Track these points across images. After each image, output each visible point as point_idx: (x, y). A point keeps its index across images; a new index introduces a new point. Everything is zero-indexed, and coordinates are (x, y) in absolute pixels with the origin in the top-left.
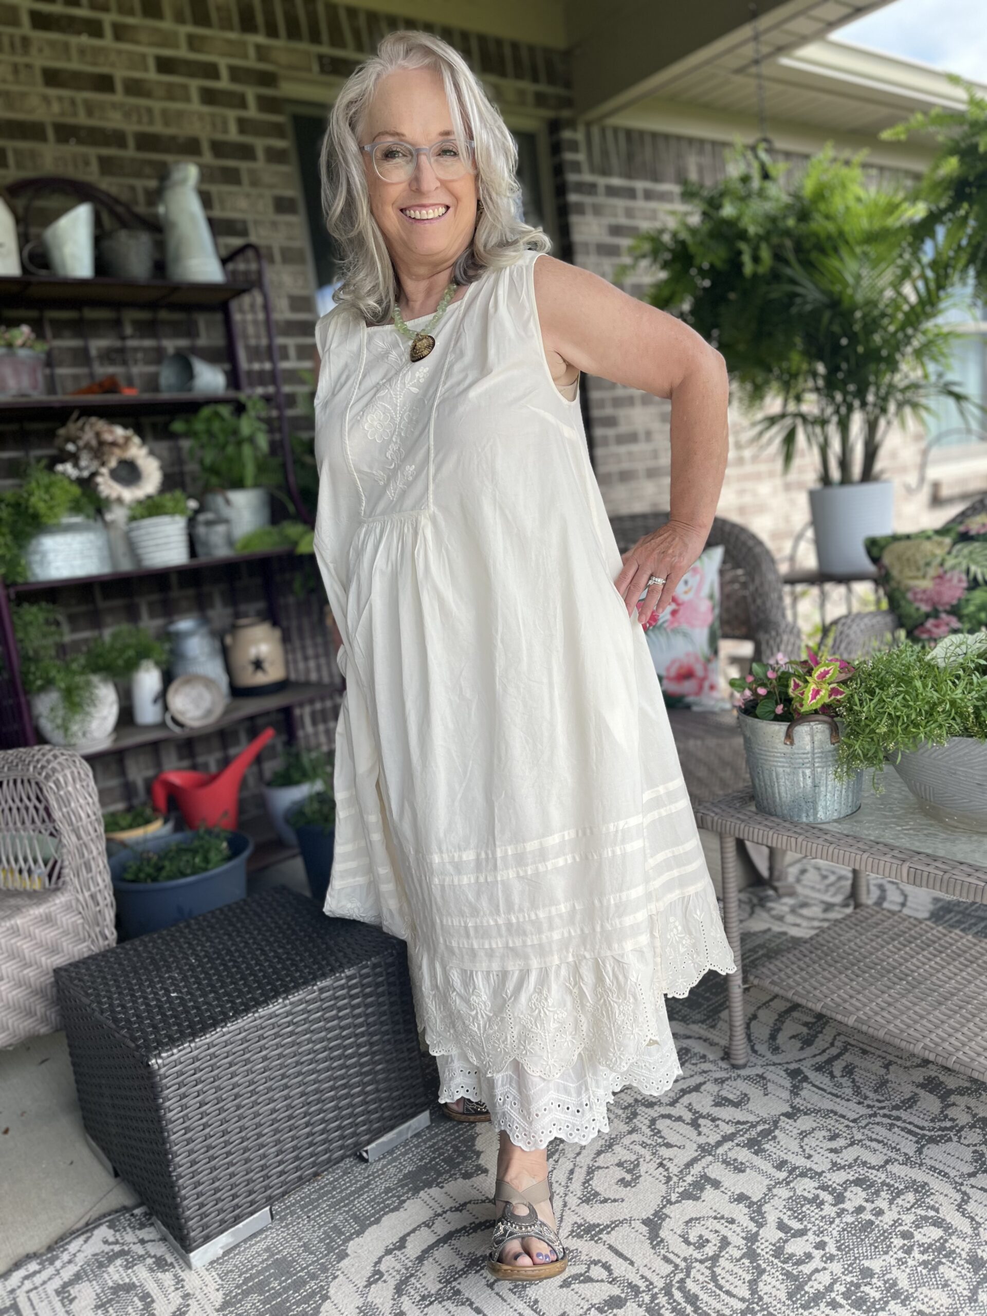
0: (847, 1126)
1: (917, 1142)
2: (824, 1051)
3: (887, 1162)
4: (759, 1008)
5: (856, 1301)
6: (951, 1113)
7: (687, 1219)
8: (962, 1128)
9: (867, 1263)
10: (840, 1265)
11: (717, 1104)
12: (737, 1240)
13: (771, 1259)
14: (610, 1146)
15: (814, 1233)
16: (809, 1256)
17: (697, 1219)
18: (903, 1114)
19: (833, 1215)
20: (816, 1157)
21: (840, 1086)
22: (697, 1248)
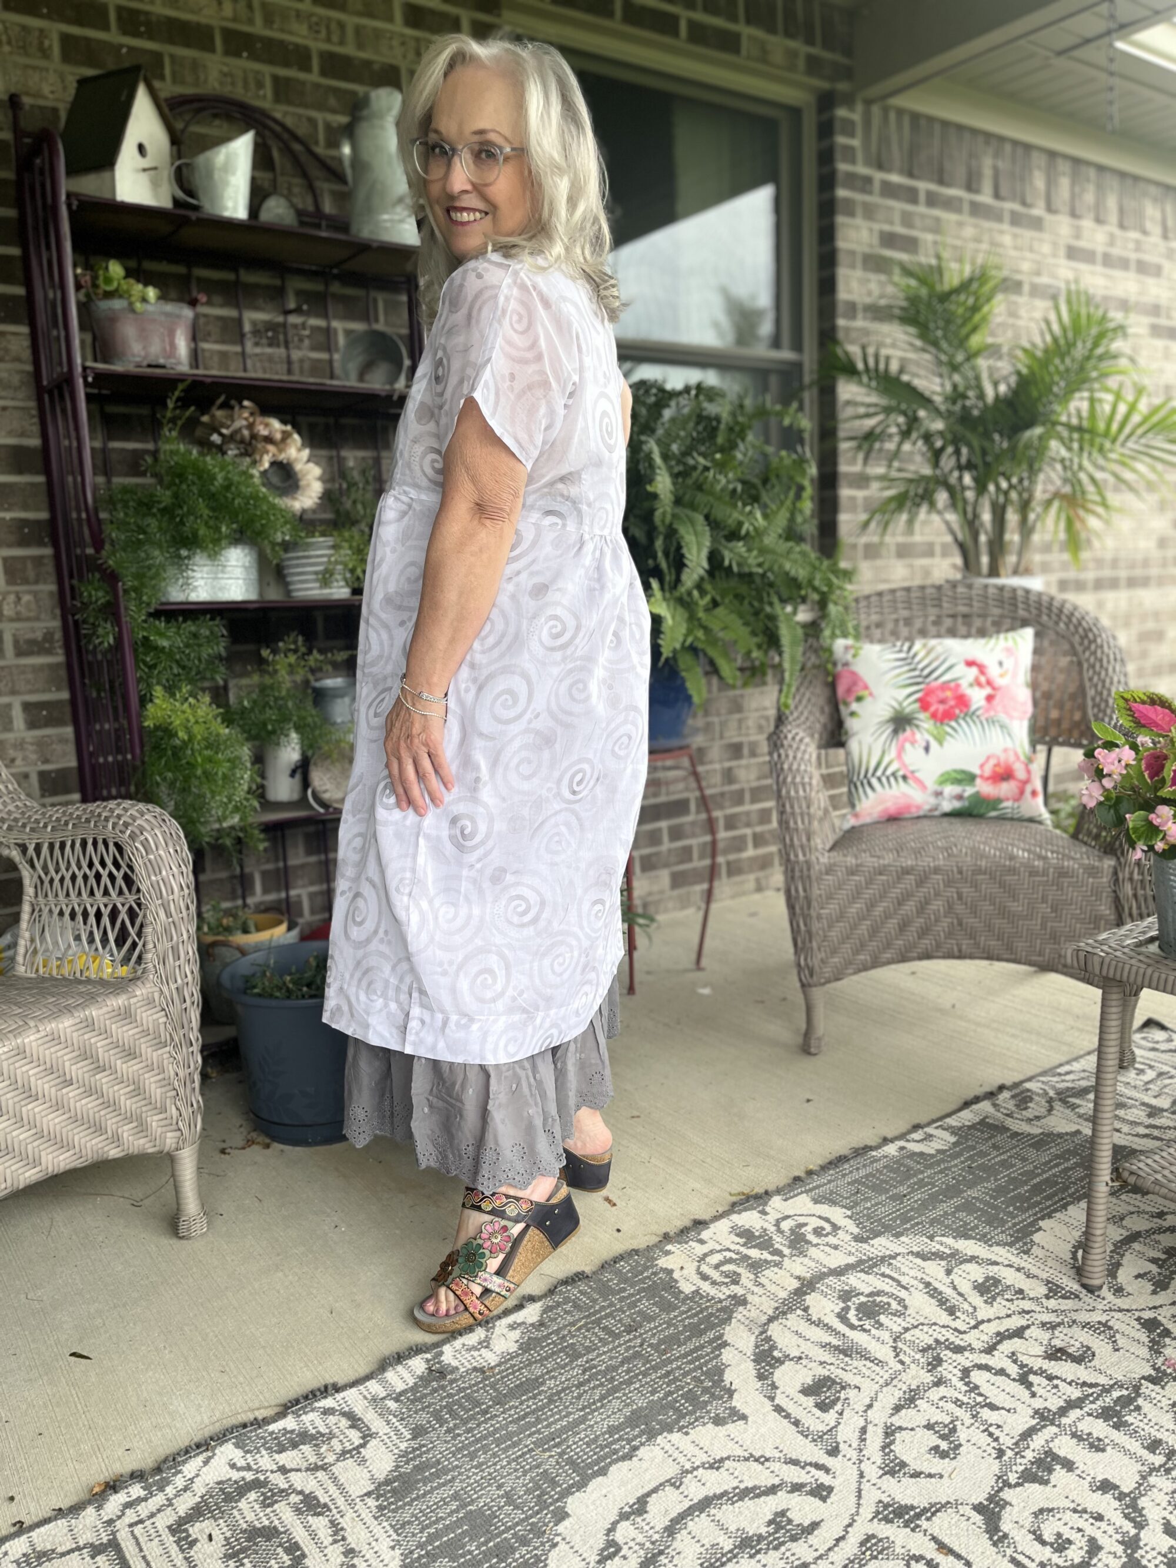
7: (1036, 1509)
11: (1051, 1357)
12: (1110, 1544)
14: (912, 1400)
17: (1049, 1510)
22: (1056, 1550)
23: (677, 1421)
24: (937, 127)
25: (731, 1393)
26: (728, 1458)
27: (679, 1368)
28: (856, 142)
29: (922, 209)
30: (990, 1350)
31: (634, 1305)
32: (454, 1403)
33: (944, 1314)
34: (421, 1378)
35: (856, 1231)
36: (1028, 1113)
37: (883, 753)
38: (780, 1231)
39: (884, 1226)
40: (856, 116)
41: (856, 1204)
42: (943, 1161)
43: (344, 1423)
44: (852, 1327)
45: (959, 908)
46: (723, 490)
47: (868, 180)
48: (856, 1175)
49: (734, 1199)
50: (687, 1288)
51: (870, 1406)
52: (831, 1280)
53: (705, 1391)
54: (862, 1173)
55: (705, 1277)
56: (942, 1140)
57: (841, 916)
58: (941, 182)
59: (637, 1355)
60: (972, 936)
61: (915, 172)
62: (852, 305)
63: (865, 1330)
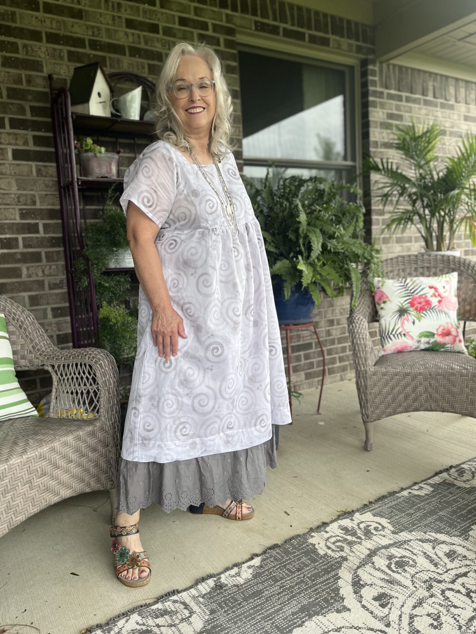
14: (421, 603)
23: (321, 611)
24: (410, 71)
25: (343, 599)
26: (343, 627)
27: (320, 588)
28: (376, 79)
29: (404, 103)
30: (453, 582)
31: (299, 559)
32: (227, 600)
33: (433, 566)
34: (212, 588)
35: (393, 529)
36: (464, 478)
37: (395, 324)
38: (359, 528)
39: (404, 527)
40: (377, 68)
41: (392, 517)
42: (428, 499)
43: (182, 607)
44: (394, 571)
45: (430, 390)
46: (327, 219)
47: (382, 93)
48: (391, 504)
49: (339, 513)
50: (322, 553)
51: (403, 606)
52: (383, 551)
53: (332, 598)
54: (393, 503)
55: (329, 548)
56: (427, 490)
57: (380, 393)
58: (412, 92)
59: (302, 581)
60: (436, 401)
61: (401, 89)
62: (376, 143)
63: (399, 573)
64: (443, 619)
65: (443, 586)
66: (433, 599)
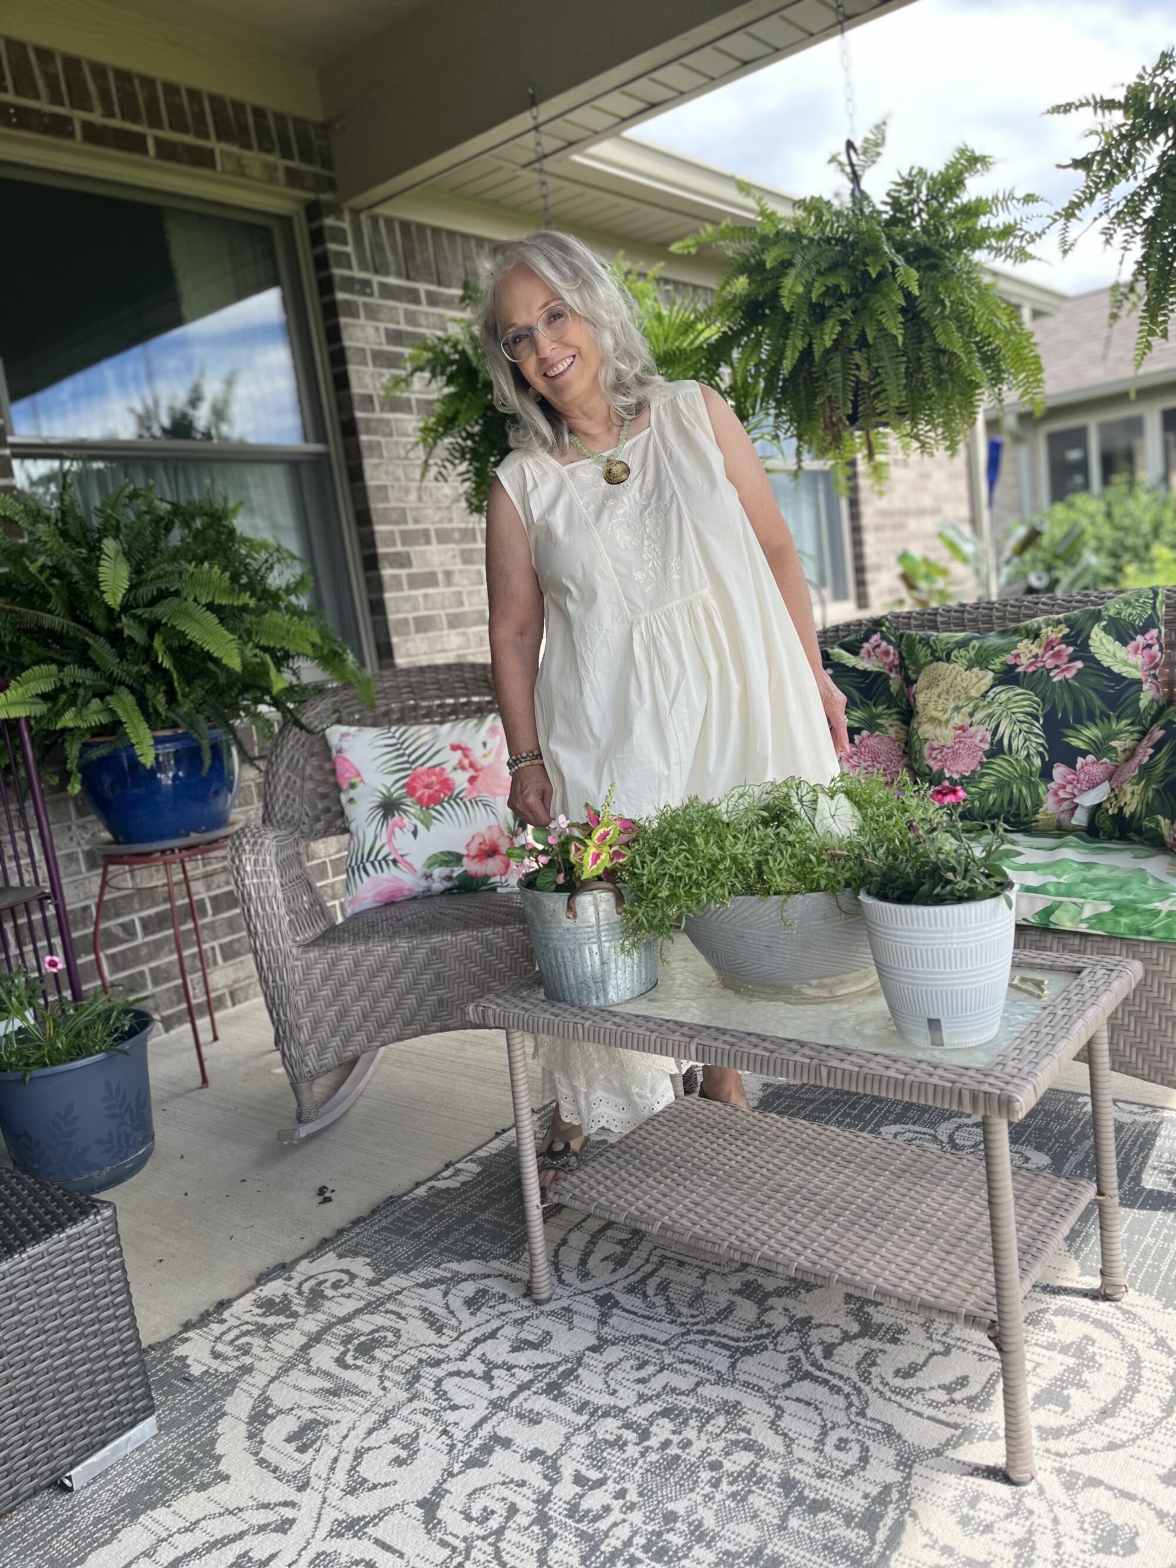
0: (658, 1351)
1: (731, 1357)
2: (638, 1269)
3: (698, 1384)
4: (570, 1231)
5: (657, 1553)
6: (768, 1318)
7: (470, 1490)
8: (780, 1332)
9: (670, 1506)
10: (641, 1513)
11: (515, 1349)
12: (527, 1505)
13: (564, 1520)
14: (385, 1421)
15: (615, 1481)
16: (607, 1509)
17: (482, 1489)
18: (718, 1327)
19: (636, 1455)
20: (620, 1394)
21: (652, 1306)
22: (480, 1523)
23: (162, 1497)
24: (428, 233)
25: (218, 1459)
26: (204, 1518)
27: (174, 1448)
29: (424, 308)
30: (463, 1358)
33: (433, 1334)
35: (371, 1276)
37: (376, 837)
39: (398, 1265)
40: (346, 225)
41: (377, 1250)
42: (465, 1192)
44: (347, 1367)
47: (367, 283)
48: (383, 1223)
49: (264, 1271)
50: (198, 1370)
51: (345, 1437)
52: (340, 1330)
53: (195, 1462)
54: (390, 1219)
55: (216, 1355)
56: (469, 1172)
58: (440, 283)
61: (412, 274)
62: (369, 399)
63: (357, 1367)
64: (422, 1441)
65: (438, 1372)
66: (417, 1404)
